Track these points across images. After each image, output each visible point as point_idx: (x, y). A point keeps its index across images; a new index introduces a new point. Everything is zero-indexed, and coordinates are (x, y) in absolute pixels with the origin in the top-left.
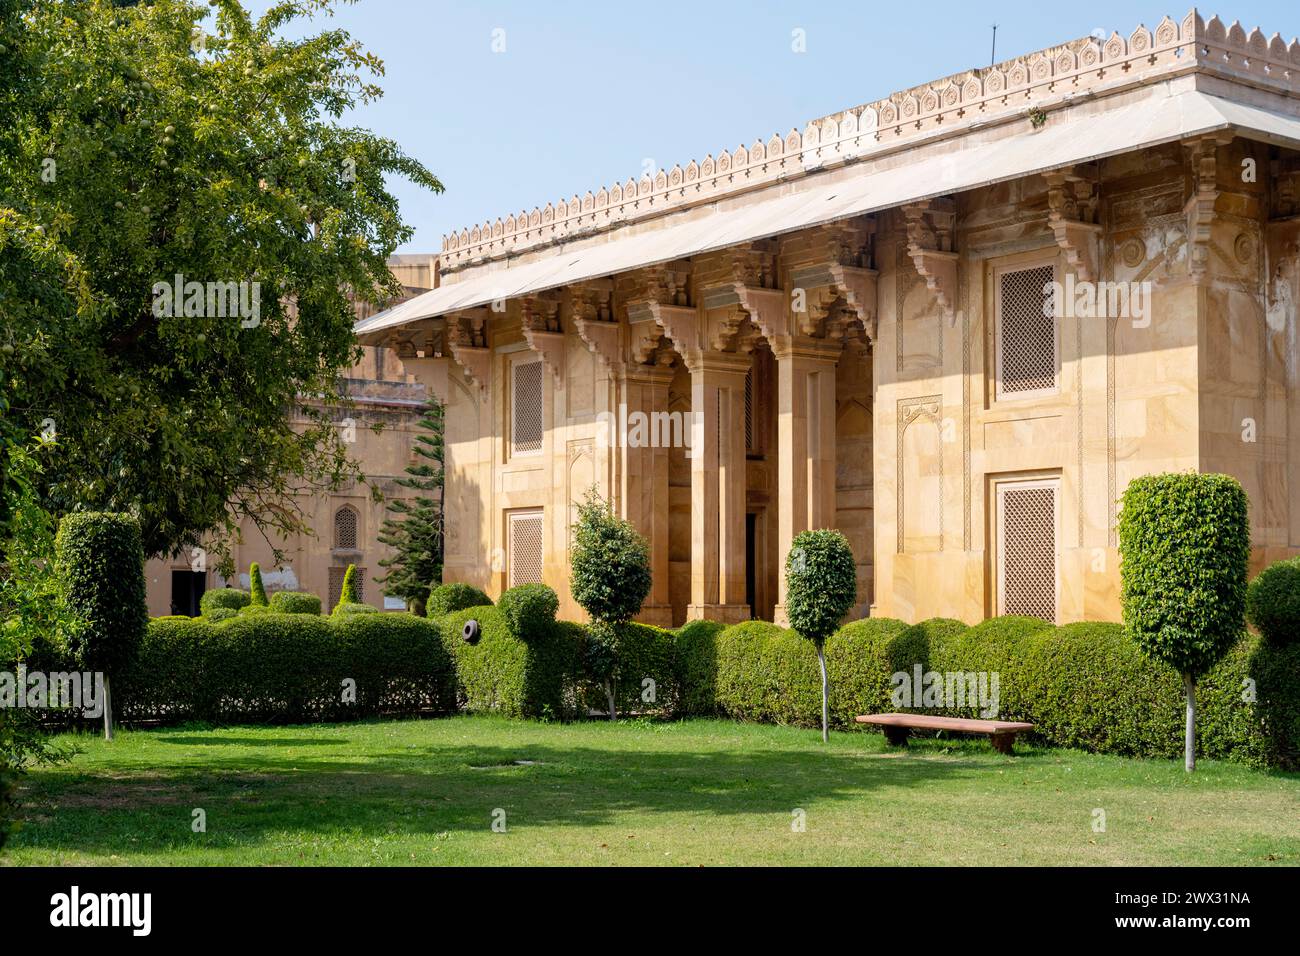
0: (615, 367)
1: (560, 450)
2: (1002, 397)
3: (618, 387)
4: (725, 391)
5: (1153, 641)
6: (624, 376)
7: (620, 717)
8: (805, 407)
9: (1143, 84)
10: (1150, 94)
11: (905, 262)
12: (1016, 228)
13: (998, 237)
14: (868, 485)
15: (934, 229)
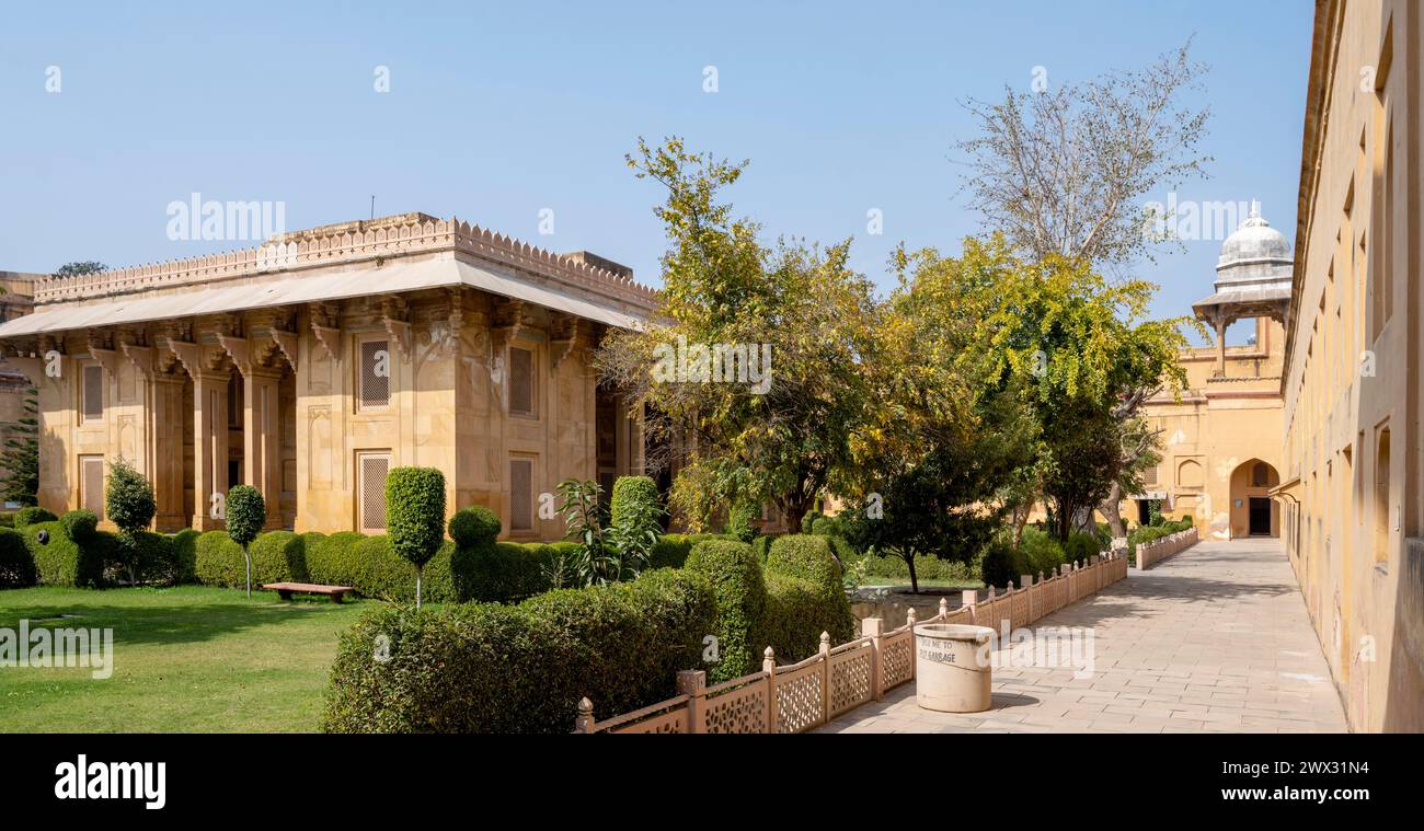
0: (148, 374)
1: (114, 420)
2: (363, 408)
3: (150, 386)
4: (215, 392)
5: (399, 548)
6: (153, 379)
7: (137, 585)
8: (260, 406)
9: (430, 252)
10: (433, 257)
11: (311, 331)
12: (368, 319)
13: (360, 322)
14: (294, 448)
15: (326, 315)
